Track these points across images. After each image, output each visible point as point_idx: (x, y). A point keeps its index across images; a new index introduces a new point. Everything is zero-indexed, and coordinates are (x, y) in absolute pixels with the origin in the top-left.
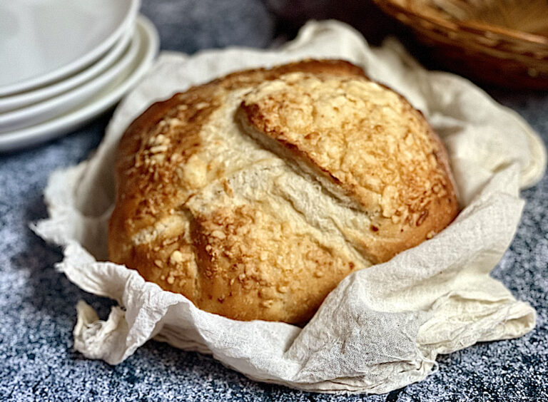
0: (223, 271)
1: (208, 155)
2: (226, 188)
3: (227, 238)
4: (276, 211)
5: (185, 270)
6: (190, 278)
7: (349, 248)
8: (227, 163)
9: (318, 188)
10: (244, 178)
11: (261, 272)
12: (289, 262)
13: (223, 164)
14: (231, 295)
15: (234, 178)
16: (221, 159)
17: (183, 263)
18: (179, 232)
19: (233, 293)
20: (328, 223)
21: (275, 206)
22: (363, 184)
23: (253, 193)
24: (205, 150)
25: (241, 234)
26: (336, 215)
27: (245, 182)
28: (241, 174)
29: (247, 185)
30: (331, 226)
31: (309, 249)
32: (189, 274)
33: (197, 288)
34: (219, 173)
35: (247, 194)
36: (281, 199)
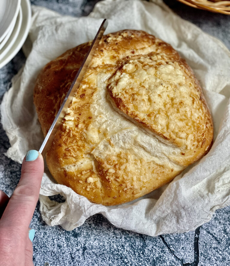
0: (115, 187)
1: (97, 124)
2: (110, 143)
3: (116, 172)
4: (136, 153)
5: (96, 186)
6: (98, 188)
7: (171, 163)
8: (108, 129)
9: (156, 141)
10: (118, 137)
11: (134, 186)
12: (146, 178)
13: (106, 130)
14: (120, 196)
15: (113, 137)
16: (104, 126)
17: (94, 182)
18: (89, 167)
19: (121, 195)
20: (161, 154)
21: (136, 150)
22: (178, 137)
23: (124, 145)
24: (95, 121)
25: (123, 169)
26: (165, 151)
27: (119, 139)
28: (117, 135)
29: (121, 141)
30: (163, 156)
31: (154, 169)
32: (97, 187)
33: (102, 193)
34: (105, 134)
35: (121, 146)
36: (139, 147)
